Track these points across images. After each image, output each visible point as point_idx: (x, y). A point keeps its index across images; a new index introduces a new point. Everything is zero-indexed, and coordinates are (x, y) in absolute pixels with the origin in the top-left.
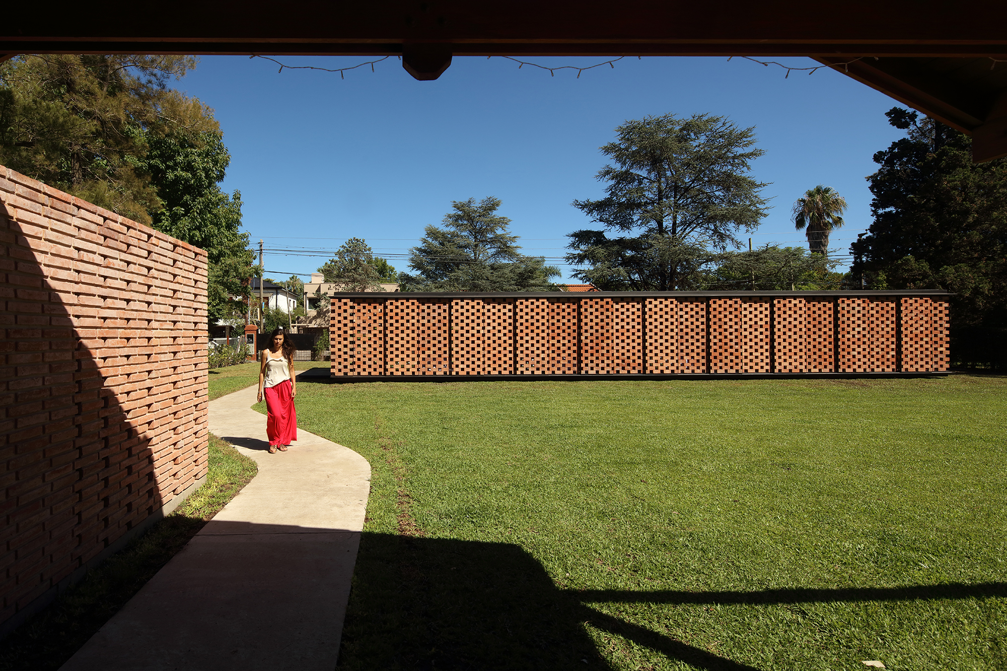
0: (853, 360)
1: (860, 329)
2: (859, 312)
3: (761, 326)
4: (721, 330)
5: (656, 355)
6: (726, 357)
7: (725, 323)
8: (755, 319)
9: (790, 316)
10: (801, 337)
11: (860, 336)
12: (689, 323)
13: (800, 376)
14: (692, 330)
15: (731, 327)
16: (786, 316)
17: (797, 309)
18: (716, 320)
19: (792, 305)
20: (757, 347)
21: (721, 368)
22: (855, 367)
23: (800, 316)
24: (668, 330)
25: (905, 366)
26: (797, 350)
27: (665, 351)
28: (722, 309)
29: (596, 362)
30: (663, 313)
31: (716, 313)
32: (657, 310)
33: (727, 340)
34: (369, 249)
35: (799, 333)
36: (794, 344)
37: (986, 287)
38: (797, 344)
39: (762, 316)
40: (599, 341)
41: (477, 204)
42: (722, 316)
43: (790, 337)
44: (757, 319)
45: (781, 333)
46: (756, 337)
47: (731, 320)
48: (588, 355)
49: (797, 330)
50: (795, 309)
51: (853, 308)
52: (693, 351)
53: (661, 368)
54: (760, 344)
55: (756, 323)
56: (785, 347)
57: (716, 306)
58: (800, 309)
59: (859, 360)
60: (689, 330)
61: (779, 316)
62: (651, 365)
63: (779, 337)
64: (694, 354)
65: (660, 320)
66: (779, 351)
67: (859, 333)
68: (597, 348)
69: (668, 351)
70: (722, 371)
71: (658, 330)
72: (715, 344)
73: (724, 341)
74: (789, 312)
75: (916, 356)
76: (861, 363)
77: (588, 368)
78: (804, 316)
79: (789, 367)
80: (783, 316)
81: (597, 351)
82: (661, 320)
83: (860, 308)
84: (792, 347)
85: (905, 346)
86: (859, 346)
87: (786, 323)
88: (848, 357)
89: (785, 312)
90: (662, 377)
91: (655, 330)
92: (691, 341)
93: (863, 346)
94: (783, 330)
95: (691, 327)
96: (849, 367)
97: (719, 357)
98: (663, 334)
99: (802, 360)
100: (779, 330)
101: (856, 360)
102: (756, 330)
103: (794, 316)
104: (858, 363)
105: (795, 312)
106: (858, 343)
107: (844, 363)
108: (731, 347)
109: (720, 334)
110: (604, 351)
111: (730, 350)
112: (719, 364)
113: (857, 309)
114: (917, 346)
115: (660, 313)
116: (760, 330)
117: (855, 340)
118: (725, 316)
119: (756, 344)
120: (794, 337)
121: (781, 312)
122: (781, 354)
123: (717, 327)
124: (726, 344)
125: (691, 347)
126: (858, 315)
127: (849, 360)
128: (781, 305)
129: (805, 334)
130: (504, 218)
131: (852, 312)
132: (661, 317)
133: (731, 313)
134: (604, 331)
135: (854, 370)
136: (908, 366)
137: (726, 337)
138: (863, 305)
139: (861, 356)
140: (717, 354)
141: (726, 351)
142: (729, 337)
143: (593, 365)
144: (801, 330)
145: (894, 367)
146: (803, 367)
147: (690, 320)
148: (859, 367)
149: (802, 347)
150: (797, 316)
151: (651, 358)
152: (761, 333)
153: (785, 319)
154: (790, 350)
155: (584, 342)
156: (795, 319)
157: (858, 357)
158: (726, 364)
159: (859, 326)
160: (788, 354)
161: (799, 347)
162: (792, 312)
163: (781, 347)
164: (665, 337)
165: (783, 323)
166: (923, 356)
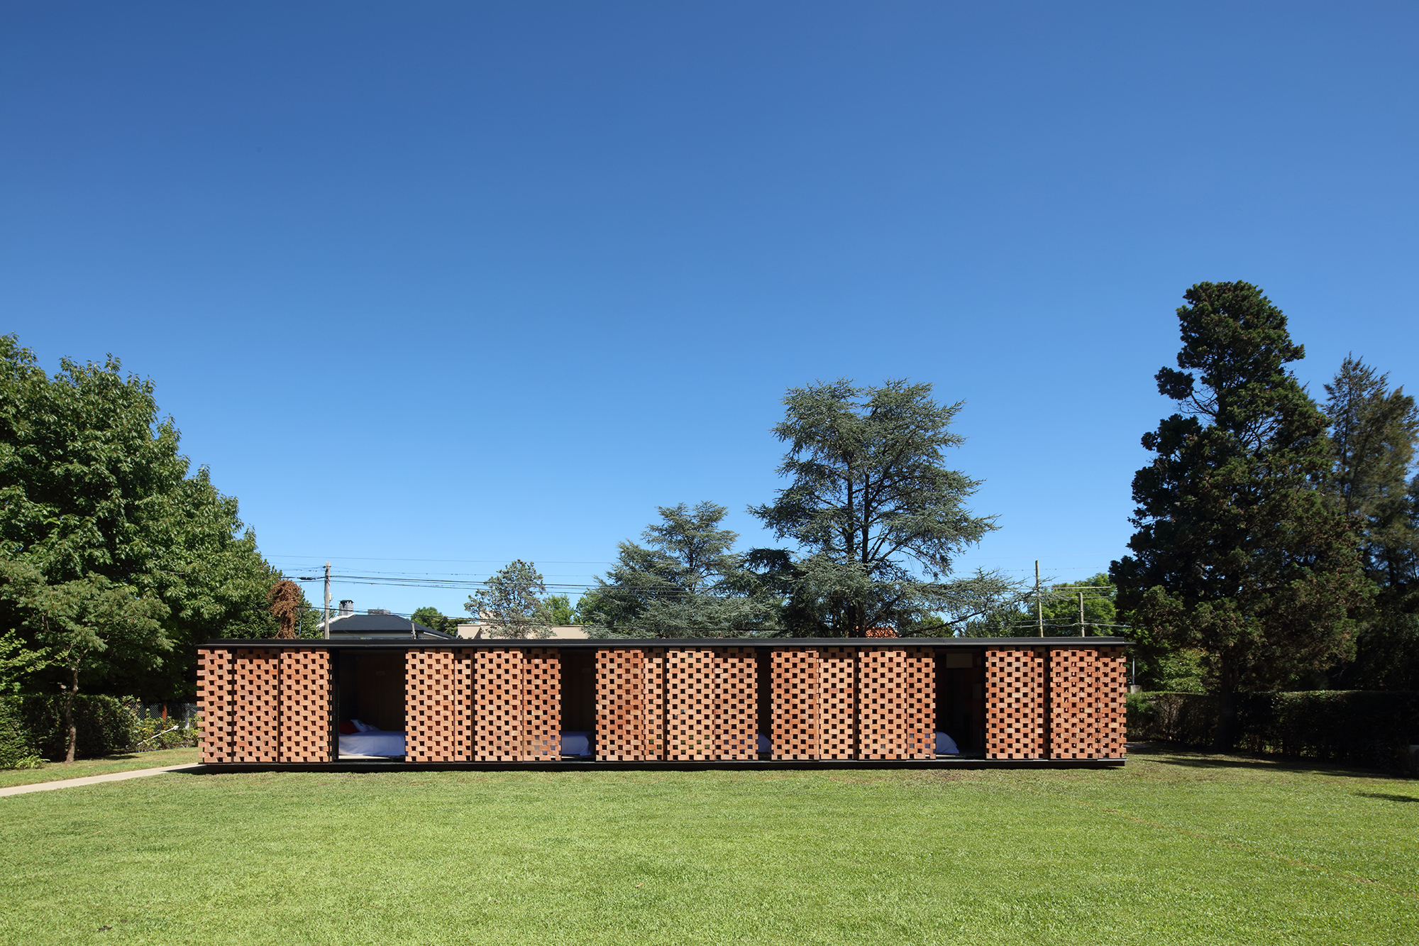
0: (1008, 741)
1: (1020, 695)
2: (1017, 669)
3: (842, 691)
4: (789, 696)
5: (683, 733)
6: (795, 737)
7: (795, 686)
8: (832, 680)
9: (883, 675)
10: (899, 706)
11: (1020, 705)
12: (728, 686)
13: (898, 765)
14: (734, 696)
15: (803, 691)
16: (877, 675)
17: (893, 665)
18: (781, 681)
19: (886, 660)
20: (836, 722)
21: (787, 752)
22: (1012, 751)
23: (899, 675)
24: (700, 697)
25: (1056, 751)
26: (893, 727)
27: (697, 727)
28: (789, 665)
29: (618, 742)
30: (693, 671)
31: (781, 671)
32: (685, 666)
33: (797, 712)
34: (540, 577)
35: (896, 701)
36: (888, 717)
37: (1256, 634)
38: (893, 717)
39: (844, 675)
40: (623, 712)
41: (690, 513)
42: (789, 675)
43: (883, 706)
44: (836, 680)
45: (869, 701)
46: (834, 706)
47: (803, 681)
48: (607, 732)
49: (893, 696)
50: (891, 665)
51: (1010, 664)
52: (734, 727)
53: (689, 752)
54: (840, 716)
55: (834, 685)
56: (875, 722)
57: (781, 660)
58: (898, 665)
59: (1018, 741)
60: (728, 696)
61: (867, 675)
62: (675, 747)
63: (867, 706)
64: (736, 732)
65: (689, 681)
66: (867, 727)
67: (1017, 700)
68: (620, 722)
69: (701, 727)
70: (789, 757)
71: (685, 696)
72: (779, 716)
73: (793, 712)
74: (880, 670)
75: (1074, 735)
76: (1020, 746)
77: (607, 752)
78: (904, 675)
79: (880, 752)
80: (872, 675)
81: (620, 727)
82: (691, 681)
83: (1020, 664)
84: (885, 722)
85: (1056, 721)
86: (1017, 721)
87: (877, 686)
88: (1001, 736)
89: (875, 670)
90: (691, 766)
91: (681, 696)
92: (731, 712)
93: (1023, 721)
94: (872, 696)
95: (731, 691)
96: (1002, 751)
97: (785, 736)
98: (693, 702)
99: (901, 741)
100: (867, 696)
101: (1013, 741)
102: (834, 696)
103: (889, 675)
104: (1016, 746)
105: (891, 670)
106: (1016, 715)
107: (994, 746)
108: (803, 721)
109: (787, 701)
110: (631, 727)
111: (801, 726)
112: (785, 747)
113: (1015, 664)
114: (1075, 720)
115: (688, 671)
116: (840, 696)
117: (1012, 711)
118: (795, 676)
119: (834, 716)
120: (888, 706)
121: (869, 670)
122: (869, 732)
123: (782, 691)
124: (795, 716)
125: (731, 722)
126: (1016, 675)
127: (1002, 741)
128: (870, 660)
129: (906, 702)
130: (728, 532)
131: (1007, 670)
132: (691, 676)
133: (803, 671)
134: (630, 697)
135: (1010, 756)
136: (1061, 751)
137: (795, 706)
138: (1023, 660)
139: (1020, 736)
140: (781, 732)
141: (795, 726)
142: (800, 706)
143: (615, 747)
144: (899, 696)
145: (1041, 751)
146: (901, 751)
147: (731, 681)
148: (1018, 751)
149: (901, 721)
150: (893, 675)
151: (675, 737)
152: (842, 701)
153: (875, 680)
154: (883, 727)
155: (600, 713)
156: (891, 680)
157: (1016, 736)
158: (795, 747)
159: (1017, 690)
160: (880, 731)
161: (897, 721)
162: (885, 670)
163: (869, 722)
164: (697, 707)
165: (873, 686)
166: (1084, 735)
